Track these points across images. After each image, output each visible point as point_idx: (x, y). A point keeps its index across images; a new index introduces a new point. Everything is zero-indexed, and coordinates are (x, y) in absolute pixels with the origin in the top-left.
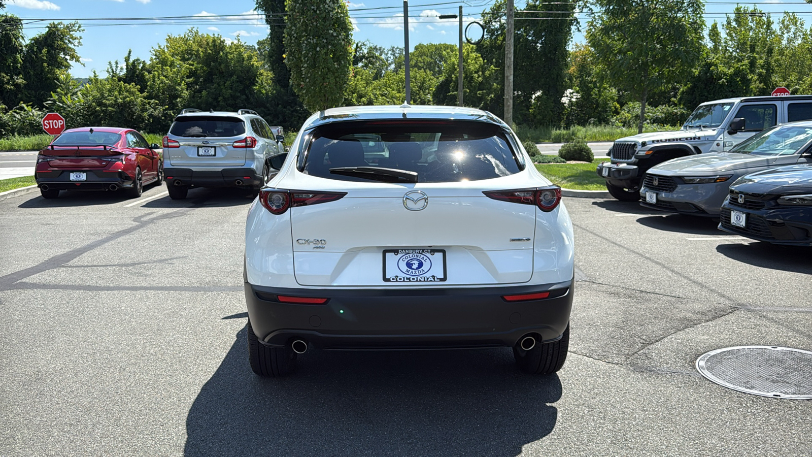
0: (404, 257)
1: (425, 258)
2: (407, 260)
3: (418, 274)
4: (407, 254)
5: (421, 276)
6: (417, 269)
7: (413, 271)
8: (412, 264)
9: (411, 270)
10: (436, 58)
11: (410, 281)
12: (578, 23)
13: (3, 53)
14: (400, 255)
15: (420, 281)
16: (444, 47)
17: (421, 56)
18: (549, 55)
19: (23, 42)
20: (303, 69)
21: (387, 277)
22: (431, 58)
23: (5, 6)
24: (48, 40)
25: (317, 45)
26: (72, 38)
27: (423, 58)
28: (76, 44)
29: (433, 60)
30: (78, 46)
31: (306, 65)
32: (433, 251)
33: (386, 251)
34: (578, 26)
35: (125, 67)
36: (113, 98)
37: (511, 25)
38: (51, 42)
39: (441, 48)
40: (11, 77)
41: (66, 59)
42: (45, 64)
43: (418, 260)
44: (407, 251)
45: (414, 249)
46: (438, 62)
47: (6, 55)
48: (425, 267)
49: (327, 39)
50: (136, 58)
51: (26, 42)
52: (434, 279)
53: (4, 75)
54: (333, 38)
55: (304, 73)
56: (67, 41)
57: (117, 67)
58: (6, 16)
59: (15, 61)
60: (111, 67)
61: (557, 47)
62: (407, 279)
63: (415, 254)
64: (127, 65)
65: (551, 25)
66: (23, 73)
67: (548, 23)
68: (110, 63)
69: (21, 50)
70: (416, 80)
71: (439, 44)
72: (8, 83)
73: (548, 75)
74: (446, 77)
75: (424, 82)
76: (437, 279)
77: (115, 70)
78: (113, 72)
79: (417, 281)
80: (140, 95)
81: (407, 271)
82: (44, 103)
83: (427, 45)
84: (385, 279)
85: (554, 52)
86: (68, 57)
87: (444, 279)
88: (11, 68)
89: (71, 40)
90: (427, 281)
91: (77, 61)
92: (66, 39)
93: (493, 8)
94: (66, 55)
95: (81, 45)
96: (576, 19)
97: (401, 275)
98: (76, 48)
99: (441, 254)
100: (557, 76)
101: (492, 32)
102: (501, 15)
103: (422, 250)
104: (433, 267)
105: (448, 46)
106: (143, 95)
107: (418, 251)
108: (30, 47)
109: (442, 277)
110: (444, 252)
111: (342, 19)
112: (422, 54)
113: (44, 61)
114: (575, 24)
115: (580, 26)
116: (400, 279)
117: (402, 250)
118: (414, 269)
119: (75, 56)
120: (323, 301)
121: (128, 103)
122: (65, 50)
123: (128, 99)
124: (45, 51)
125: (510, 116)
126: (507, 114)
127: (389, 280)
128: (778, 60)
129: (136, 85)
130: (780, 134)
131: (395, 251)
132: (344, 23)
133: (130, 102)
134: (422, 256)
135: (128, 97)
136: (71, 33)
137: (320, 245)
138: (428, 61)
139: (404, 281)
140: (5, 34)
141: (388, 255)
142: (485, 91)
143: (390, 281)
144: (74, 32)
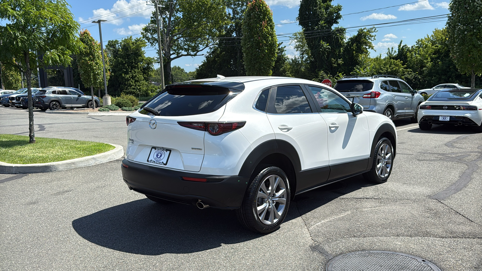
2: (157, 153)
5: (159, 161)
8: (158, 155)
11: (155, 163)
13: (334, 48)
14: (156, 150)
15: (158, 163)
19: (345, 41)
20: (455, 46)
23: (339, 22)
24: (357, 38)
25: (465, 30)
26: (370, 36)
28: (373, 39)
30: (373, 40)
31: (457, 44)
32: (167, 150)
33: (152, 148)
35: (397, 51)
36: (385, 69)
38: (359, 40)
40: (337, 60)
41: (367, 48)
42: (354, 52)
43: (161, 153)
44: (159, 149)
47: (336, 48)
48: (162, 157)
50: (404, 45)
51: (346, 41)
53: (333, 59)
55: (455, 49)
56: (368, 38)
57: (392, 51)
58: (338, 28)
59: (340, 51)
60: (389, 51)
63: (161, 151)
64: (399, 49)
66: (343, 58)
68: (389, 49)
69: (344, 45)
72: (334, 63)
76: (164, 164)
77: (391, 53)
78: (390, 54)
80: (402, 66)
81: (156, 158)
82: (350, 73)
84: (148, 161)
86: (367, 47)
88: (337, 55)
89: (370, 37)
90: (160, 164)
91: (372, 49)
92: (367, 37)
94: (366, 46)
95: (375, 40)
98: (372, 42)
103: (164, 149)
104: (164, 158)
106: (404, 66)
107: (162, 149)
108: (348, 43)
109: (166, 163)
110: (170, 151)
113: (354, 50)
116: (152, 161)
119: (371, 46)
121: (394, 71)
122: (366, 44)
123: (394, 69)
124: (355, 45)
129: (401, 61)
131: (155, 148)
133: (395, 70)
134: (163, 152)
135: (394, 68)
136: (370, 34)
137: (133, 142)
139: (153, 163)
140: (336, 38)
141: (152, 150)
144: (372, 33)
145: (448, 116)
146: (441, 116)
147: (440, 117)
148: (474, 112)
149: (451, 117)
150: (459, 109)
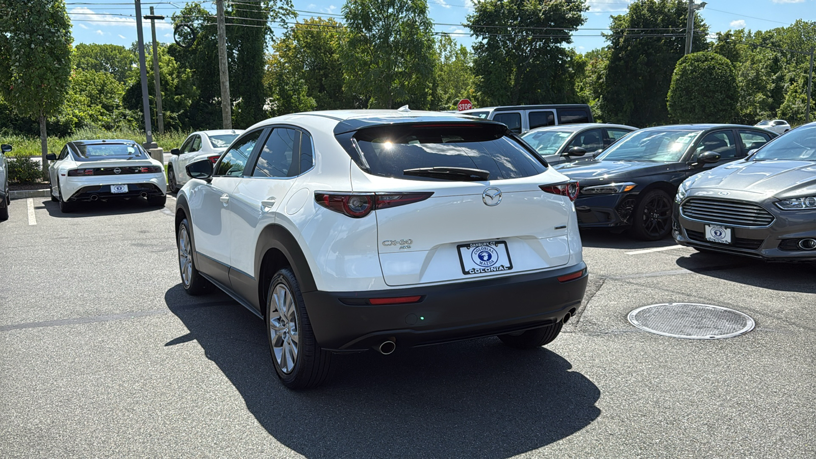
0: (475, 250)
1: (492, 250)
2: (478, 253)
3: (489, 265)
4: (478, 247)
5: (493, 266)
6: (488, 260)
7: (485, 262)
8: (483, 256)
9: (483, 262)
10: (102, 60)
11: (486, 272)
12: (272, 32)
14: (472, 249)
15: (494, 271)
16: (110, 48)
17: (84, 57)
18: (248, 63)
21: (467, 270)
22: (96, 59)
27: (86, 59)
29: (98, 62)
32: (498, 242)
33: (459, 247)
34: (272, 35)
37: (223, 30)
39: (107, 49)
43: (487, 252)
44: (477, 245)
45: (482, 242)
46: (104, 64)
48: (494, 258)
49: (42, 35)
52: (504, 268)
54: (50, 34)
61: (255, 55)
62: (483, 270)
63: (484, 247)
65: (247, 32)
67: (243, 30)
70: (94, 82)
71: (104, 45)
73: (248, 82)
74: (137, 81)
75: (104, 85)
76: (506, 268)
79: (491, 271)
81: (481, 263)
83: (90, 45)
84: (465, 273)
85: (253, 60)
87: (511, 268)
90: (499, 271)
93: (184, 11)
96: (270, 28)
97: (477, 267)
99: (503, 245)
100: (258, 84)
101: (185, 36)
102: (193, 19)
103: (489, 243)
104: (500, 257)
105: (115, 47)
107: (485, 244)
109: (509, 266)
110: (505, 243)
111: (60, 13)
112: (84, 55)
114: (269, 33)
115: (274, 35)
116: (477, 271)
117: (473, 244)
118: (485, 261)
120: (417, 299)
125: (229, 122)
126: (226, 121)
127: (468, 273)
128: (440, 75)
130: (537, 138)
131: (467, 245)
132: (63, 18)
134: (489, 248)
137: (406, 244)
138: (93, 62)
139: (481, 272)
141: (462, 249)
142: (183, 96)
143: (470, 274)
145: (124, 184)
146: (113, 185)
147: (112, 187)
148: (157, 175)
149: (129, 185)
150: (140, 172)
